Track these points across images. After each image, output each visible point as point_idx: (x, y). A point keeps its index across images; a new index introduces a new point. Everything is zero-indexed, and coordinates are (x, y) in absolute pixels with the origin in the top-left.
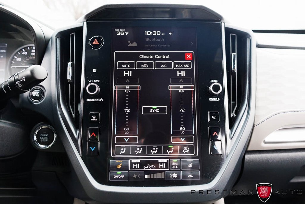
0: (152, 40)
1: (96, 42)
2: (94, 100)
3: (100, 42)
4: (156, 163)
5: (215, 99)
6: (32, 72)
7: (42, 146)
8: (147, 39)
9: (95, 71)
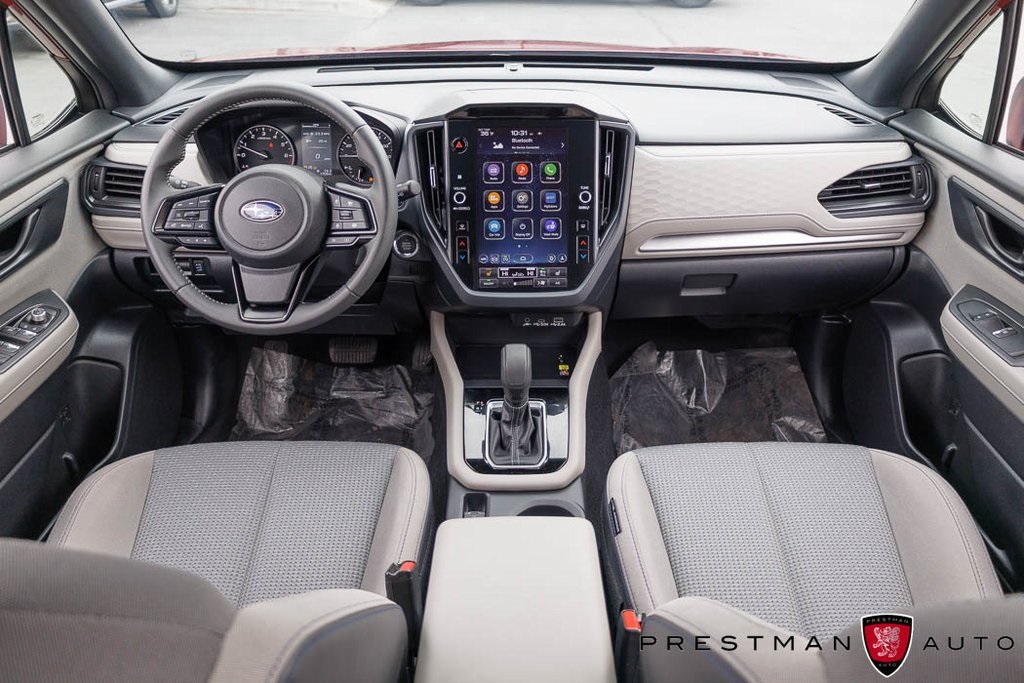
0: (519, 141)
1: (459, 145)
2: (460, 208)
3: (463, 144)
4: (525, 272)
5: (584, 208)
6: (409, 186)
7: (408, 255)
8: (514, 140)
9: (460, 177)
